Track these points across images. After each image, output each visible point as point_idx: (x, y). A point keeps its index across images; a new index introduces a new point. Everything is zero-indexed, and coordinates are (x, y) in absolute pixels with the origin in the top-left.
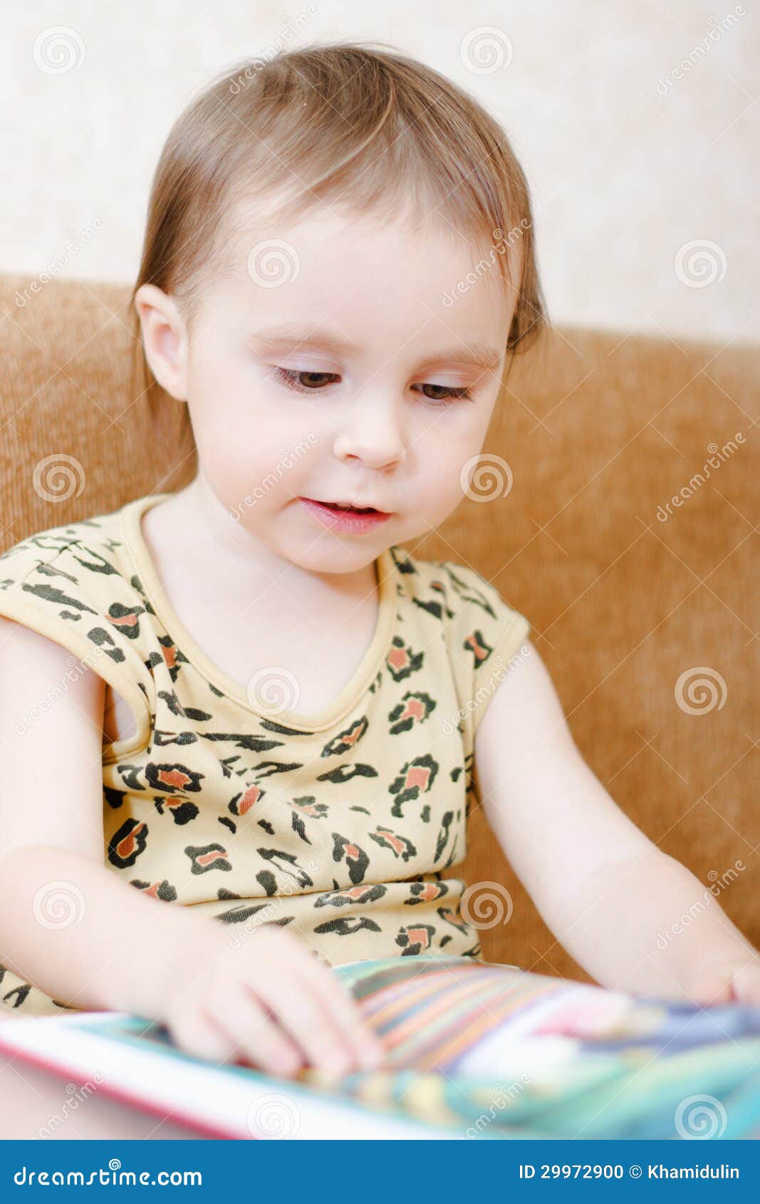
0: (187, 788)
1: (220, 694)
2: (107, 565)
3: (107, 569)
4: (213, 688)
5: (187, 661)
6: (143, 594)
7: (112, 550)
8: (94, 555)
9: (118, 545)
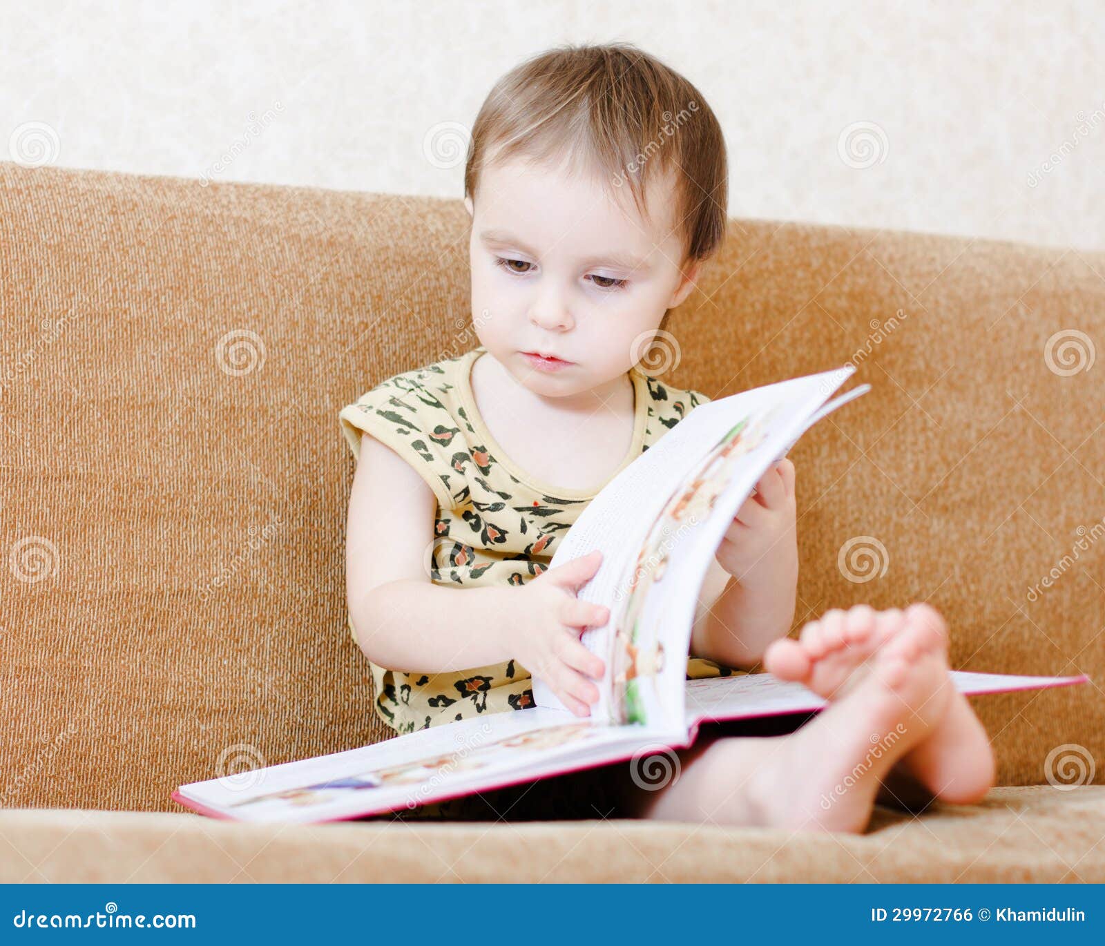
0: (497, 540)
1: (517, 481)
2: (438, 402)
3: (438, 405)
4: (513, 478)
5: (495, 461)
6: (466, 419)
7: (445, 392)
8: (431, 395)
9: (451, 387)
